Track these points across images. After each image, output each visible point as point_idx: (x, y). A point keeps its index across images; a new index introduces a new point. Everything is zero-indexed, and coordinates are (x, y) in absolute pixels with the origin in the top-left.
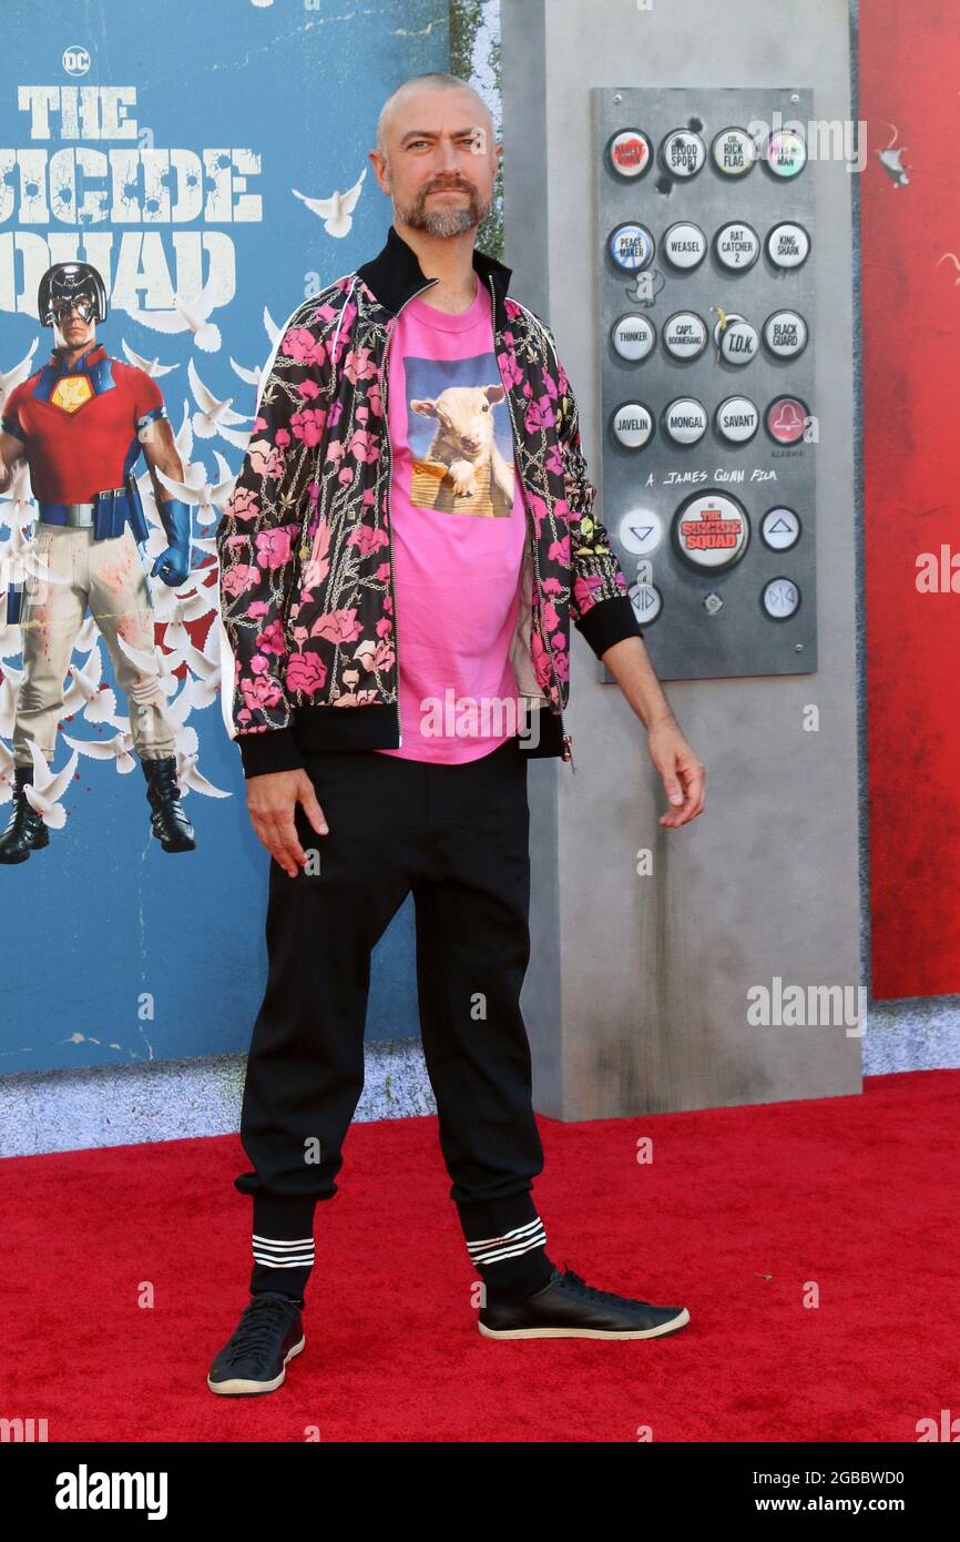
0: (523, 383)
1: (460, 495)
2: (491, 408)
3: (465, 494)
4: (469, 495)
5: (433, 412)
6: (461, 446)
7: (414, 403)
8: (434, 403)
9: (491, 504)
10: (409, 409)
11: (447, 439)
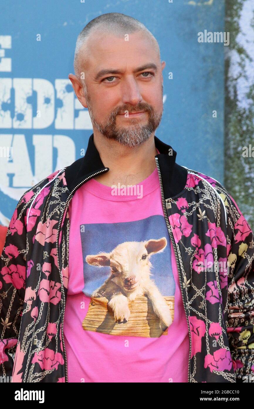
0: (191, 235)
1: (119, 321)
2: (149, 256)
3: (122, 321)
4: (125, 321)
5: (105, 262)
6: (123, 284)
7: (89, 257)
8: (108, 255)
9: (149, 328)
10: (85, 262)
11: (116, 280)
